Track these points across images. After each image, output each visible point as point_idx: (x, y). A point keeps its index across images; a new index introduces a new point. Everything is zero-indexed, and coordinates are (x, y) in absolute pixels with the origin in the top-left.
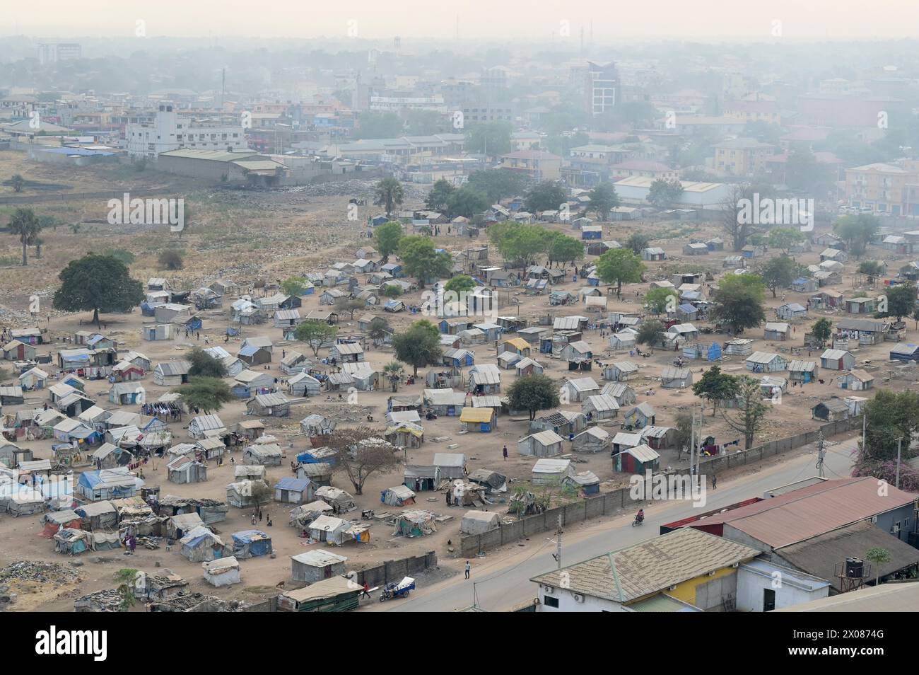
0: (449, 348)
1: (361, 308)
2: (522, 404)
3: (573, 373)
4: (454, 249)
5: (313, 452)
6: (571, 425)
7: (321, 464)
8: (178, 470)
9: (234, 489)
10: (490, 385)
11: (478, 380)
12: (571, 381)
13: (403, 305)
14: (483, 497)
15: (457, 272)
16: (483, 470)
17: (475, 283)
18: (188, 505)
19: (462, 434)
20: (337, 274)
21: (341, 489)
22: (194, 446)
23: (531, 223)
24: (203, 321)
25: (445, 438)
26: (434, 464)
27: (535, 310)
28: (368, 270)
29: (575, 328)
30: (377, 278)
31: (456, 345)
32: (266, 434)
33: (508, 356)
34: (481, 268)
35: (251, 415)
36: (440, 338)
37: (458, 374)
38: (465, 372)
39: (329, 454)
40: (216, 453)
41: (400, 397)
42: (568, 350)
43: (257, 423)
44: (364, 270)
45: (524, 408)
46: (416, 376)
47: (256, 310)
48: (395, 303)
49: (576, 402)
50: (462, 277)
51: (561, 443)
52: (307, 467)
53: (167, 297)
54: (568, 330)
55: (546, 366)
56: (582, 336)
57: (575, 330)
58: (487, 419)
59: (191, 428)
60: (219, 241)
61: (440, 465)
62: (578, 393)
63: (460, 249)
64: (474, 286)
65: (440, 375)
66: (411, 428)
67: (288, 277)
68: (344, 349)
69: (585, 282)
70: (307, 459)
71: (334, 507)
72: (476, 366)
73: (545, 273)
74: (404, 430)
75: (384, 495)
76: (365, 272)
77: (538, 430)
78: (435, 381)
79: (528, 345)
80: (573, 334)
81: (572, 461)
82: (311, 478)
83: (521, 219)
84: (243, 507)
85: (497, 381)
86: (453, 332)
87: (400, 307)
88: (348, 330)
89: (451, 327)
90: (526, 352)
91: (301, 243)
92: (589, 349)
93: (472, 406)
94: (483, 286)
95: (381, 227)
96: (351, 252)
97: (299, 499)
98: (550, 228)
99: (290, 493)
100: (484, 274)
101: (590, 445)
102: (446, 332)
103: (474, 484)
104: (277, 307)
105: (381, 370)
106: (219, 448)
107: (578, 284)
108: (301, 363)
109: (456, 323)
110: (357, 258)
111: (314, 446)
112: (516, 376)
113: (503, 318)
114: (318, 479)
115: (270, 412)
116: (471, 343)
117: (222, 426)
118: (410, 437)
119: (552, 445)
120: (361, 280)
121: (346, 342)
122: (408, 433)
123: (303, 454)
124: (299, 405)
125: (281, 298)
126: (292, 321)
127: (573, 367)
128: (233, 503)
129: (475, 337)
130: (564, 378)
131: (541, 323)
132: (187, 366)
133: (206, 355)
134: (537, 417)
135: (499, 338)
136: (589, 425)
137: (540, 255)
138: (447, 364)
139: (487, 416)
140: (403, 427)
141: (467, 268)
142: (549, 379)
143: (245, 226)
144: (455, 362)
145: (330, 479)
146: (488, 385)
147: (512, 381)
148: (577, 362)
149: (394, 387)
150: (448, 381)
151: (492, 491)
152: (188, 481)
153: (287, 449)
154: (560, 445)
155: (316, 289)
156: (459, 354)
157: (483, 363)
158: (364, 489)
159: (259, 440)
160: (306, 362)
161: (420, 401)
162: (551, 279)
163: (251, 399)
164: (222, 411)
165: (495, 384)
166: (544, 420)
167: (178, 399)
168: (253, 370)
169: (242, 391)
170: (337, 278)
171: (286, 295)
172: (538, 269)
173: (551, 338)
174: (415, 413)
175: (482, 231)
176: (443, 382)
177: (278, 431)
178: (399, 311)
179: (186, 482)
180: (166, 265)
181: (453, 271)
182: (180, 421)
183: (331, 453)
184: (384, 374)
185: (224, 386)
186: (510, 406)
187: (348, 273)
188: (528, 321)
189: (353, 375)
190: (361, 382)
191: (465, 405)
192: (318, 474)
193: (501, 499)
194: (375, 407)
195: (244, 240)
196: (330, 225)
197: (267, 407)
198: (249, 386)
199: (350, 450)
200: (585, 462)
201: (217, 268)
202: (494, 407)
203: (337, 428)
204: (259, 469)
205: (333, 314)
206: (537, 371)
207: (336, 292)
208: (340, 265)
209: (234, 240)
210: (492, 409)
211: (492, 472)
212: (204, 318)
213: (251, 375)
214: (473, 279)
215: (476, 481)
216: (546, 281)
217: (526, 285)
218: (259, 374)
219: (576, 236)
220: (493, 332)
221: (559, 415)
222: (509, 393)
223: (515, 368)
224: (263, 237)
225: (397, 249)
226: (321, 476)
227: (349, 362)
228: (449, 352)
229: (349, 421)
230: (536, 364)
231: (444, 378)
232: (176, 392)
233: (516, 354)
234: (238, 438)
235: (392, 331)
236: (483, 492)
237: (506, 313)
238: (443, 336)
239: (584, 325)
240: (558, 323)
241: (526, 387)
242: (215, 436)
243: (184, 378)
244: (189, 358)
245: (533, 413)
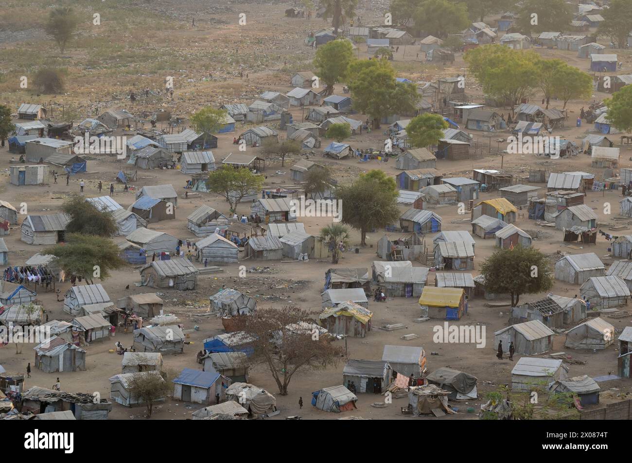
0: (408, 208)
1: (295, 151)
2: (502, 284)
3: (571, 246)
4: (421, 79)
5: (224, 337)
6: (565, 314)
7: (235, 354)
8: (48, 354)
9: (120, 382)
10: (461, 258)
11: (446, 251)
12: (568, 257)
13: (350, 150)
14: (446, 404)
15: (424, 109)
16: (448, 369)
17: (446, 124)
18: (60, 401)
19: (422, 322)
20: (265, 106)
21: (259, 386)
22: (70, 324)
23: (524, 48)
24: (88, 163)
25: (399, 325)
26: (384, 359)
27: (522, 162)
28: (306, 102)
29: (577, 186)
30: (318, 113)
31: (418, 205)
32: (165, 312)
33: (485, 222)
34: (455, 105)
35: (145, 287)
36: (396, 195)
37: (419, 243)
38: (428, 241)
39: (245, 341)
40: (99, 334)
41: (343, 270)
42: (565, 216)
43: (152, 297)
44: (301, 102)
45: (505, 290)
46: (363, 244)
47: (157, 150)
48: (340, 147)
49: (573, 285)
50: (430, 115)
51: (552, 338)
52: (217, 357)
53: (42, 130)
54: (566, 189)
55: (535, 236)
56: (585, 199)
57: (577, 190)
58: (456, 303)
59: (67, 300)
60: (113, 58)
61: (391, 360)
62: (577, 273)
63: (429, 79)
64: (445, 128)
65: (396, 243)
66: (354, 310)
67: (202, 108)
68: (269, 204)
69: (592, 127)
70: (216, 346)
71: (250, 410)
72: (443, 232)
73: (539, 114)
74: (344, 313)
75: (316, 396)
76: (302, 105)
77: (522, 320)
78: (388, 251)
79: (513, 208)
80: (573, 196)
81: (565, 361)
82: (222, 371)
83: (510, 42)
84: (131, 406)
85: (471, 253)
86: (415, 187)
87: (347, 152)
88: (277, 181)
89: (413, 181)
90: (509, 217)
91: (220, 65)
92: (593, 215)
93: (436, 285)
94: (457, 128)
95: (324, 46)
96: (286, 78)
97: (204, 398)
98: (548, 56)
99: (193, 390)
100: (459, 113)
101: (589, 341)
102: (406, 187)
103: (434, 386)
104: (186, 147)
105: (318, 234)
106: (102, 328)
107: (582, 130)
108: (213, 222)
109: (420, 176)
110: (293, 86)
111: (226, 330)
112: (495, 247)
113: (482, 171)
114: (231, 373)
115: (171, 284)
116: (438, 202)
117: (109, 299)
118: (353, 322)
119: (540, 340)
120: (297, 114)
121: (274, 197)
122: (351, 318)
123: (212, 339)
124: (210, 276)
125: (190, 135)
126: (204, 166)
127: (570, 238)
128: (119, 400)
129: (443, 195)
130: (558, 253)
131: (531, 179)
132: (65, 220)
133: (89, 205)
134: (520, 303)
135: (475, 198)
136: (589, 315)
137: (534, 90)
138: (405, 229)
139: (455, 299)
140: (345, 309)
141: (437, 105)
142: (539, 254)
143: (146, 40)
144: (416, 228)
145: (246, 373)
146: (457, 258)
147: (490, 254)
148: (577, 233)
149: (334, 256)
150: (406, 252)
151: (458, 397)
152: (61, 369)
153: (191, 333)
154: (549, 340)
155: (238, 125)
156: (422, 217)
157: (453, 230)
158: (289, 388)
159: (155, 319)
160: (221, 220)
161: (368, 276)
162: (547, 122)
163: (146, 266)
164: (109, 281)
165: (467, 257)
166: (531, 307)
167: (51, 262)
168: (151, 228)
169: (136, 256)
170: (265, 112)
171: (198, 132)
172: (530, 109)
173: (543, 200)
174: (361, 291)
175: (459, 57)
176: (399, 252)
177: (180, 309)
178: (345, 158)
179: (58, 370)
180: (43, 88)
181: (418, 107)
182: (52, 291)
183: (249, 340)
184: (321, 240)
185: (111, 248)
186: (486, 287)
187: (280, 106)
188: (515, 176)
189: (281, 240)
190: (291, 248)
191: (425, 284)
192: (230, 366)
193: (469, 408)
194: (308, 282)
195: (145, 58)
196: (259, 42)
197: (168, 277)
198: (145, 248)
199: (272, 337)
200: (581, 363)
201: (108, 93)
202: (465, 288)
203: (258, 308)
204: (153, 357)
205: (257, 159)
206: (524, 242)
207: (264, 130)
208: (270, 95)
209: (132, 58)
210: (462, 289)
211: (458, 372)
212: (90, 159)
213: (147, 235)
214: (444, 118)
215: (437, 384)
216: (541, 124)
217: (513, 128)
218: (158, 233)
219: (582, 67)
220: (468, 189)
221: (550, 301)
222: (485, 270)
223: (494, 237)
224: (170, 54)
225: (344, 77)
226: (234, 370)
227: (276, 221)
228: (408, 213)
229: (274, 299)
230: (522, 233)
231: (401, 247)
232: (49, 253)
233: (497, 220)
234: (128, 315)
235: (335, 183)
236: (446, 398)
237: (486, 164)
238: (401, 191)
239: (587, 185)
240: (554, 180)
241: (507, 263)
242: (98, 312)
243: (61, 235)
244: (68, 209)
245: (515, 297)
